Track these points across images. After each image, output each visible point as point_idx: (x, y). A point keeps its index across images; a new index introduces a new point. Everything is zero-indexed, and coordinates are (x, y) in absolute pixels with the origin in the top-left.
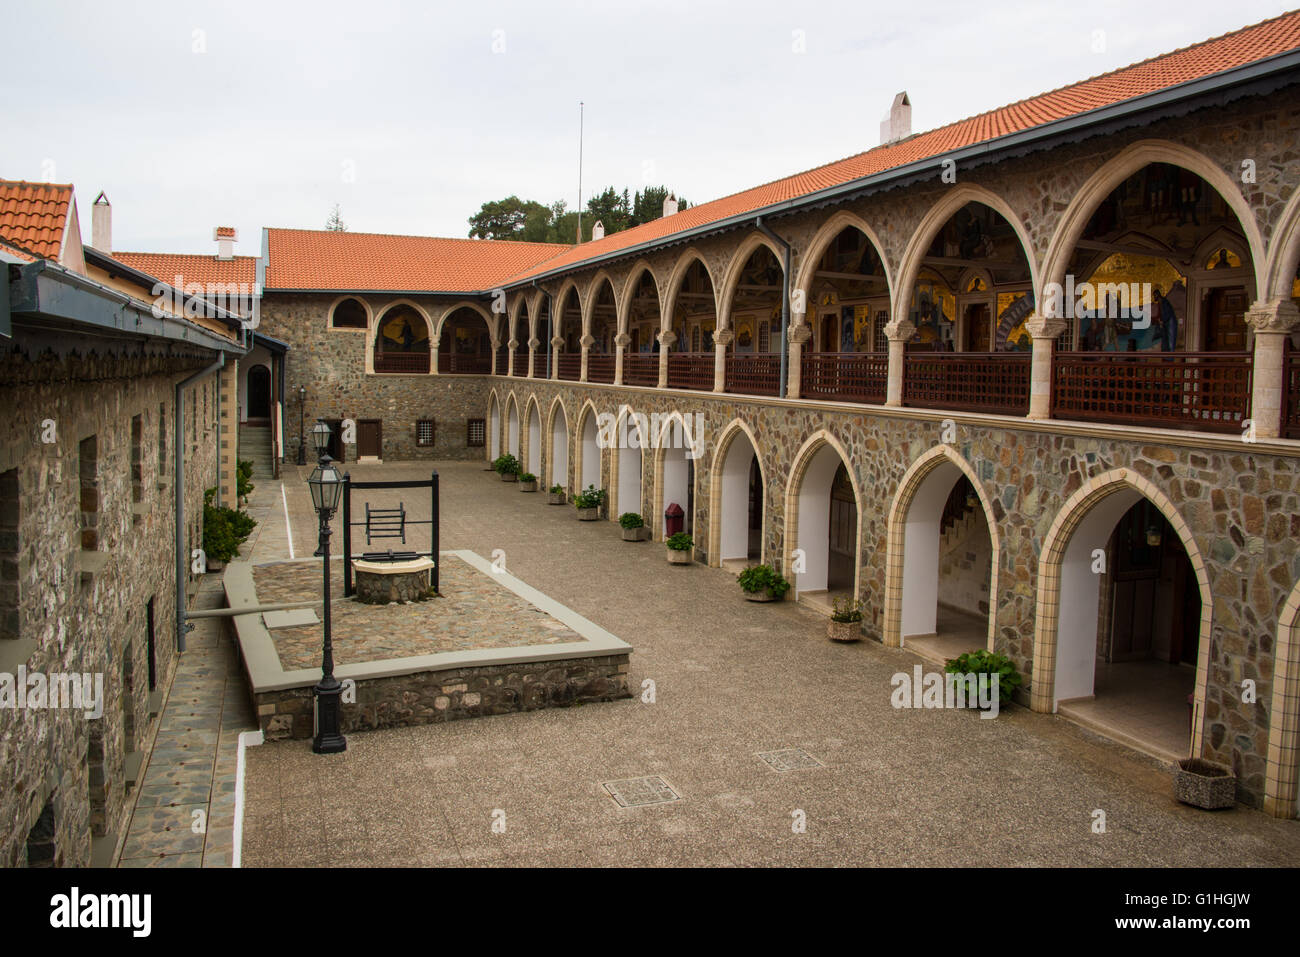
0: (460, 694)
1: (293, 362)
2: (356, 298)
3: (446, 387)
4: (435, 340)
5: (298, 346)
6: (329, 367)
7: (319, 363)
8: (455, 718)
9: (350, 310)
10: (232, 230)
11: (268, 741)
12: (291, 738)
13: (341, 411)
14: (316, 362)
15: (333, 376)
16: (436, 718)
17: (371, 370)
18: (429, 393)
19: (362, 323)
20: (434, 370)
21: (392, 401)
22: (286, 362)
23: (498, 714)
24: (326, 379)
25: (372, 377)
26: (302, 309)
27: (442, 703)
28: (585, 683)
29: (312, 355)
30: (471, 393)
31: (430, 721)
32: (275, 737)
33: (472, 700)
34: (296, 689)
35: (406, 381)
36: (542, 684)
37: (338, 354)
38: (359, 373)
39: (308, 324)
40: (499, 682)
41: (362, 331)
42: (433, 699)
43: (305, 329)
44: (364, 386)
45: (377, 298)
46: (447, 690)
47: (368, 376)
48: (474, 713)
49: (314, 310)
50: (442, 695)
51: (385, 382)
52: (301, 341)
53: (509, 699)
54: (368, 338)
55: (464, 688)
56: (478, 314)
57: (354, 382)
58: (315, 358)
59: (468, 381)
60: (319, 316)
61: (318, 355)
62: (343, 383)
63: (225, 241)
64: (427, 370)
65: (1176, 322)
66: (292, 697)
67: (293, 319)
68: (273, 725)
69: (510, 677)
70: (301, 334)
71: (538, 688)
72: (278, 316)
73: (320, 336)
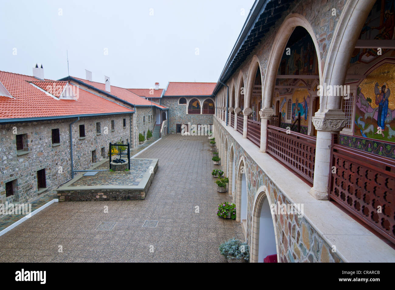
0: (102, 195)
1: (171, 112)
2: (184, 97)
3: (204, 117)
4: (201, 106)
5: (172, 108)
6: (178, 112)
7: (176, 112)
8: (101, 200)
9: (183, 100)
10: (158, 83)
11: (60, 202)
12: (65, 201)
13: (181, 122)
14: (175, 112)
15: (179, 115)
16: (96, 200)
17: (187, 113)
18: (200, 118)
19: (185, 102)
20: (201, 113)
21: (192, 120)
22: (169, 112)
23: (111, 200)
24: (177, 115)
25: (188, 115)
26: (172, 100)
27: (98, 197)
28: (132, 195)
29: (175, 110)
30: (210, 118)
31: (95, 200)
32: (61, 200)
33: (105, 197)
34: (66, 191)
35: (195, 116)
36: (122, 195)
37: (180, 110)
38: (185, 114)
39: (174, 103)
40: (111, 193)
41: (185, 105)
42: (96, 196)
43: (173, 104)
44: (186, 117)
45: (189, 97)
46: (99, 194)
47: (187, 115)
48: (105, 200)
49: (175, 100)
50: (97, 195)
51: (190, 116)
52: (172, 107)
53: (113, 197)
54: (187, 106)
55: (103, 194)
56: (212, 101)
57: (184, 116)
58: (175, 111)
59: (209, 116)
60: (176, 101)
61: (176, 110)
62: (181, 116)
63: (157, 86)
64: (200, 113)
65: (307, 108)
66: (65, 192)
67: (170, 102)
68: (61, 198)
69: (114, 192)
70: (172, 105)
71: (121, 196)
72: (167, 102)
73: (176, 106)
